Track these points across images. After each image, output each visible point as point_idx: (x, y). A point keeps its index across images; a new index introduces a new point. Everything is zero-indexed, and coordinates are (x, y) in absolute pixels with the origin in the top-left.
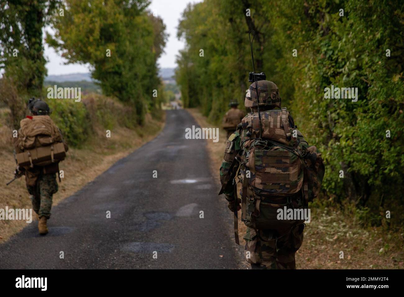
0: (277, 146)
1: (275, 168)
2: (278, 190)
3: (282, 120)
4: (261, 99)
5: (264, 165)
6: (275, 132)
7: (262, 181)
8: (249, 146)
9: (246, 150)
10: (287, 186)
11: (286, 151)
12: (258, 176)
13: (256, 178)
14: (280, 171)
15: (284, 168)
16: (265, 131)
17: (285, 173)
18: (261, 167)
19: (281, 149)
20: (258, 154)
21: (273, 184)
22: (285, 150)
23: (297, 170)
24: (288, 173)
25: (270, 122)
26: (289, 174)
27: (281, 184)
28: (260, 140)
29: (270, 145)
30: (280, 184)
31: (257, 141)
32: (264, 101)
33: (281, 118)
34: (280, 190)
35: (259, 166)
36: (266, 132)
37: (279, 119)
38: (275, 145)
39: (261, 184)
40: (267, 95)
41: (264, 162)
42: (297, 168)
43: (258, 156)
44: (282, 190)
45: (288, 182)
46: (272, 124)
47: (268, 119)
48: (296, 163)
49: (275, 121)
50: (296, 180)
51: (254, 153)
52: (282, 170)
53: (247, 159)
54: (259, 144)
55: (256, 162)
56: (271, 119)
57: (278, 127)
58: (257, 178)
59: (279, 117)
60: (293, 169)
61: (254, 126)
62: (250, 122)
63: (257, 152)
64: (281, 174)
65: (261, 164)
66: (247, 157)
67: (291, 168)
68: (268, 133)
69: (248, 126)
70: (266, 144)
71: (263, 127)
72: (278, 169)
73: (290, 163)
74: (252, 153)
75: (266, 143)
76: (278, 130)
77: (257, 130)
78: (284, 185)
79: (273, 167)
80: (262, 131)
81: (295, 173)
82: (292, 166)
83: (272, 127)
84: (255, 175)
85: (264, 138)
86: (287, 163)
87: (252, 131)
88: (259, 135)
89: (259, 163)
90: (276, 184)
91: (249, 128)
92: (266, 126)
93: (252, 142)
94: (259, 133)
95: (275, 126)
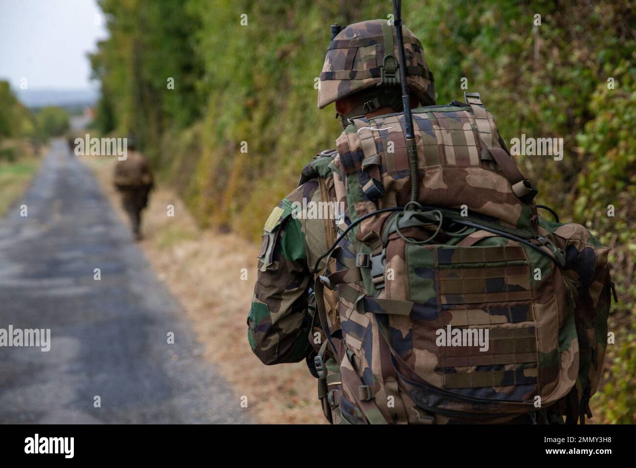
0: (478, 229)
1: (484, 309)
2: (497, 390)
3: (482, 136)
4: (363, 67)
5: (444, 300)
6: (464, 180)
7: (440, 359)
8: (378, 233)
9: (368, 249)
10: (528, 373)
11: (516, 244)
12: (421, 343)
13: (417, 352)
14: (503, 319)
15: (512, 308)
16: (428, 179)
17: (520, 325)
18: (435, 307)
19: (498, 242)
20: (420, 261)
21: (478, 368)
22: (511, 243)
23: (554, 313)
24: (528, 324)
25: (443, 145)
26: (532, 329)
27: (507, 368)
28: (416, 208)
29: (452, 226)
30: (502, 366)
31: (407, 214)
32: (375, 73)
33: (476, 132)
34: (507, 390)
35: (427, 305)
36: (434, 181)
37: (469, 135)
38: (469, 227)
39: (437, 370)
40: (381, 52)
41: (443, 290)
42: (555, 303)
43: (419, 270)
44: (512, 387)
45: (530, 358)
46: (450, 151)
47: (434, 136)
48: (549, 288)
49: (459, 142)
50: (554, 347)
51: (404, 257)
52: (507, 316)
53: (375, 280)
54: (415, 221)
55: (413, 290)
56: (443, 136)
57: (472, 163)
58: (421, 348)
59: (467, 126)
60: (544, 310)
61: (386, 163)
62: (368, 147)
63: (415, 254)
64: (508, 331)
65: (435, 299)
66: (373, 272)
67: (537, 307)
68: (444, 186)
69: (365, 163)
70: (437, 223)
71: (421, 165)
72: (492, 313)
73: (532, 290)
74: (396, 259)
75: (439, 219)
76: (476, 174)
77: (402, 177)
78: (520, 371)
79: (474, 306)
80: (420, 177)
81: (551, 322)
82: (538, 300)
83: (451, 161)
84: (409, 338)
85: (427, 204)
86: (524, 290)
87: (382, 178)
88: (409, 192)
89: (424, 295)
90: (489, 368)
91: (370, 168)
92: (430, 161)
93: (386, 220)
94: (408, 186)
95: (463, 159)
